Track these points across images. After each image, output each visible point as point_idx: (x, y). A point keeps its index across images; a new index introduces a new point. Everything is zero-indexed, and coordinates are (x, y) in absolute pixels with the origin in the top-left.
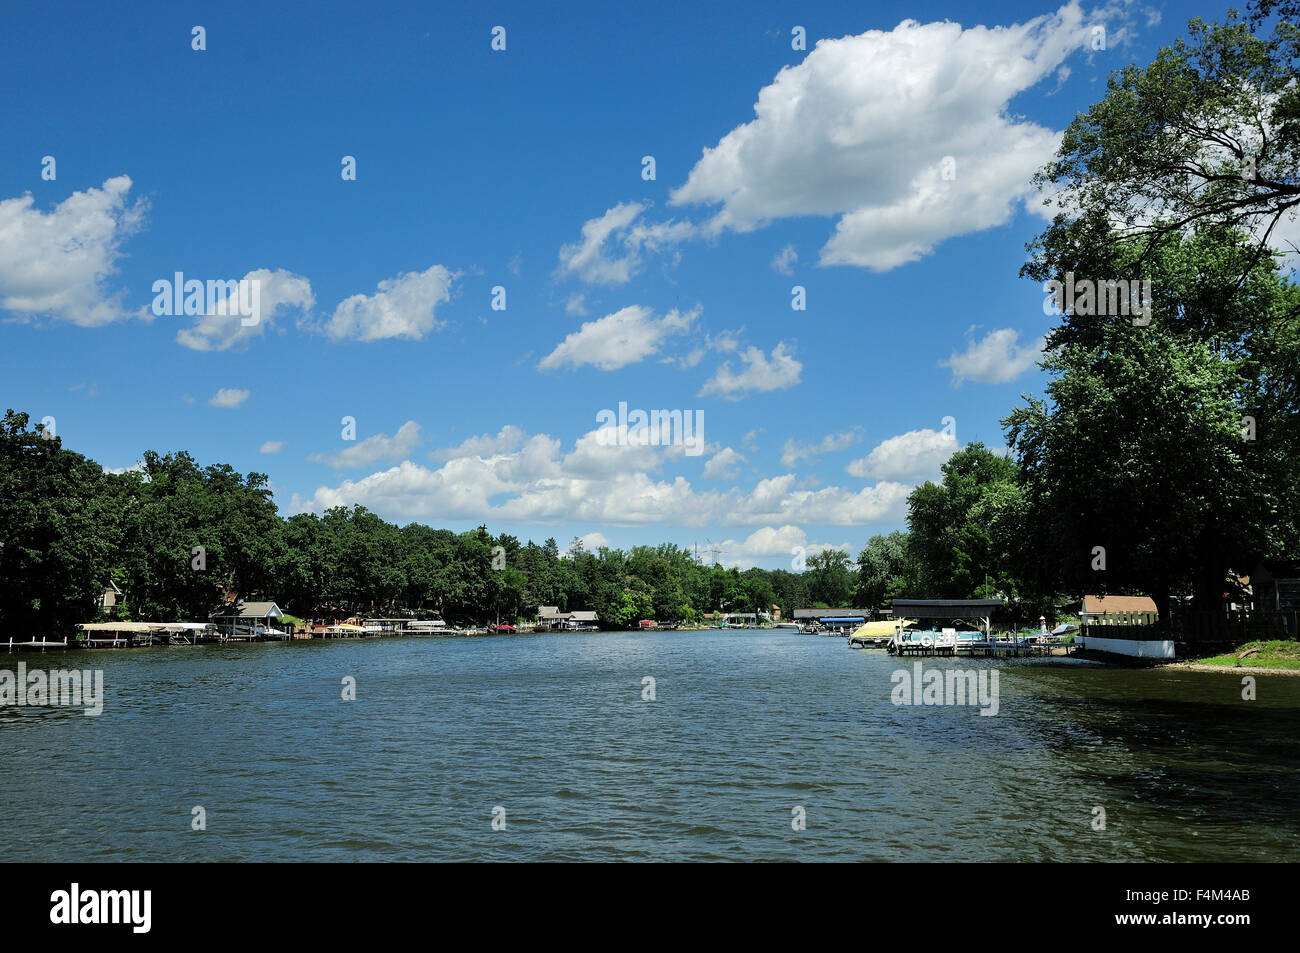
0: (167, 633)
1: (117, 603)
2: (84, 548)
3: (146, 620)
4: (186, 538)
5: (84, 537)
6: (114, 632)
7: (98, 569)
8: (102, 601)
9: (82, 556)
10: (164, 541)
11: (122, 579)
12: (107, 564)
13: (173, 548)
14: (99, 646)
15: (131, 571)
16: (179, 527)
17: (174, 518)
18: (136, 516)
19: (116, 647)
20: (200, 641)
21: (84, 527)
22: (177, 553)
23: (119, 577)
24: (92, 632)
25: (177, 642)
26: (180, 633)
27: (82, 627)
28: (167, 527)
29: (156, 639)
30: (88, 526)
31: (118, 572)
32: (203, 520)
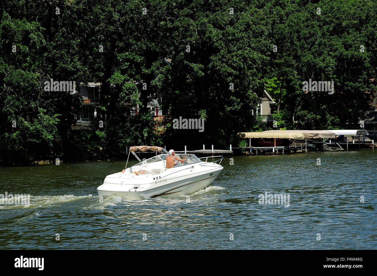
0: (320, 140)
1: (272, 112)
2: (240, 60)
3: (300, 127)
4: (331, 46)
5: (239, 49)
6: (272, 140)
7: (253, 80)
8: (259, 111)
9: (240, 69)
10: (310, 50)
11: (274, 89)
12: (260, 75)
13: (320, 55)
14: (260, 153)
15: (283, 81)
16: (324, 35)
17: (319, 26)
18: (282, 26)
19: (275, 154)
20: (352, 147)
21: (237, 40)
22: (324, 61)
23: (271, 87)
24: (253, 139)
25: (330, 149)
26: (333, 140)
27: (244, 135)
28: (312, 35)
29: (311, 145)
30: (242, 39)
31: (271, 83)
32: (347, 26)
